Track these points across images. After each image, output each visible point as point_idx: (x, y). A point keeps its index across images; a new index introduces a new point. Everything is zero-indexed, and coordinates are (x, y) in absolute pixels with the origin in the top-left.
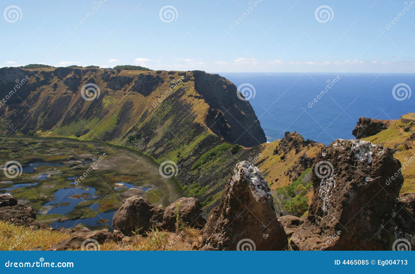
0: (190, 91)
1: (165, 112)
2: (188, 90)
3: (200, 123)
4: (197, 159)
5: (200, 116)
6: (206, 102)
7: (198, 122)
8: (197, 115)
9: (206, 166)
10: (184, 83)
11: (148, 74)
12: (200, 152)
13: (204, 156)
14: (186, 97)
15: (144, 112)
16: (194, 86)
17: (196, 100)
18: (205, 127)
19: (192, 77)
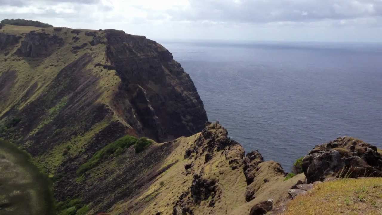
0: (98, 58)
1: (60, 87)
2: (96, 57)
3: (104, 105)
4: (88, 158)
5: (105, 94)
6: (119, 73)
7: (103, 102)
8: (103, 92)
9: (97, 170)
10: (92, 47)
11: (41, 32)
12: (95, 147)
13: (99, 154)
14: (93, 67)
15: (30, 86)
16: (105, 51)
17: (105, 70)
18: (111, 110)
19: (103, 38)
